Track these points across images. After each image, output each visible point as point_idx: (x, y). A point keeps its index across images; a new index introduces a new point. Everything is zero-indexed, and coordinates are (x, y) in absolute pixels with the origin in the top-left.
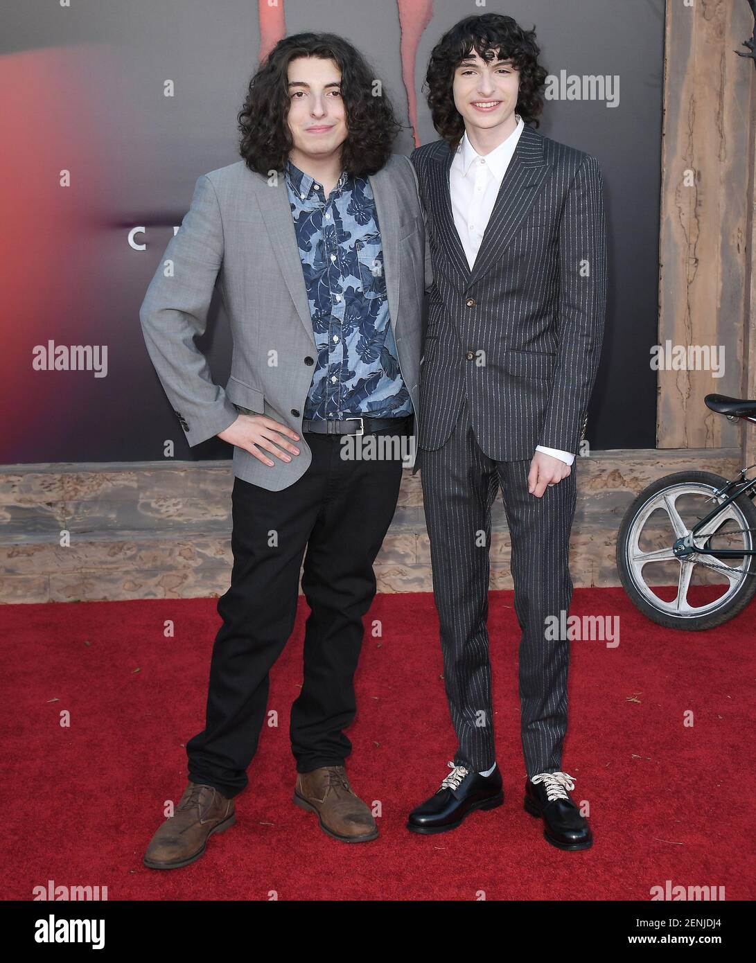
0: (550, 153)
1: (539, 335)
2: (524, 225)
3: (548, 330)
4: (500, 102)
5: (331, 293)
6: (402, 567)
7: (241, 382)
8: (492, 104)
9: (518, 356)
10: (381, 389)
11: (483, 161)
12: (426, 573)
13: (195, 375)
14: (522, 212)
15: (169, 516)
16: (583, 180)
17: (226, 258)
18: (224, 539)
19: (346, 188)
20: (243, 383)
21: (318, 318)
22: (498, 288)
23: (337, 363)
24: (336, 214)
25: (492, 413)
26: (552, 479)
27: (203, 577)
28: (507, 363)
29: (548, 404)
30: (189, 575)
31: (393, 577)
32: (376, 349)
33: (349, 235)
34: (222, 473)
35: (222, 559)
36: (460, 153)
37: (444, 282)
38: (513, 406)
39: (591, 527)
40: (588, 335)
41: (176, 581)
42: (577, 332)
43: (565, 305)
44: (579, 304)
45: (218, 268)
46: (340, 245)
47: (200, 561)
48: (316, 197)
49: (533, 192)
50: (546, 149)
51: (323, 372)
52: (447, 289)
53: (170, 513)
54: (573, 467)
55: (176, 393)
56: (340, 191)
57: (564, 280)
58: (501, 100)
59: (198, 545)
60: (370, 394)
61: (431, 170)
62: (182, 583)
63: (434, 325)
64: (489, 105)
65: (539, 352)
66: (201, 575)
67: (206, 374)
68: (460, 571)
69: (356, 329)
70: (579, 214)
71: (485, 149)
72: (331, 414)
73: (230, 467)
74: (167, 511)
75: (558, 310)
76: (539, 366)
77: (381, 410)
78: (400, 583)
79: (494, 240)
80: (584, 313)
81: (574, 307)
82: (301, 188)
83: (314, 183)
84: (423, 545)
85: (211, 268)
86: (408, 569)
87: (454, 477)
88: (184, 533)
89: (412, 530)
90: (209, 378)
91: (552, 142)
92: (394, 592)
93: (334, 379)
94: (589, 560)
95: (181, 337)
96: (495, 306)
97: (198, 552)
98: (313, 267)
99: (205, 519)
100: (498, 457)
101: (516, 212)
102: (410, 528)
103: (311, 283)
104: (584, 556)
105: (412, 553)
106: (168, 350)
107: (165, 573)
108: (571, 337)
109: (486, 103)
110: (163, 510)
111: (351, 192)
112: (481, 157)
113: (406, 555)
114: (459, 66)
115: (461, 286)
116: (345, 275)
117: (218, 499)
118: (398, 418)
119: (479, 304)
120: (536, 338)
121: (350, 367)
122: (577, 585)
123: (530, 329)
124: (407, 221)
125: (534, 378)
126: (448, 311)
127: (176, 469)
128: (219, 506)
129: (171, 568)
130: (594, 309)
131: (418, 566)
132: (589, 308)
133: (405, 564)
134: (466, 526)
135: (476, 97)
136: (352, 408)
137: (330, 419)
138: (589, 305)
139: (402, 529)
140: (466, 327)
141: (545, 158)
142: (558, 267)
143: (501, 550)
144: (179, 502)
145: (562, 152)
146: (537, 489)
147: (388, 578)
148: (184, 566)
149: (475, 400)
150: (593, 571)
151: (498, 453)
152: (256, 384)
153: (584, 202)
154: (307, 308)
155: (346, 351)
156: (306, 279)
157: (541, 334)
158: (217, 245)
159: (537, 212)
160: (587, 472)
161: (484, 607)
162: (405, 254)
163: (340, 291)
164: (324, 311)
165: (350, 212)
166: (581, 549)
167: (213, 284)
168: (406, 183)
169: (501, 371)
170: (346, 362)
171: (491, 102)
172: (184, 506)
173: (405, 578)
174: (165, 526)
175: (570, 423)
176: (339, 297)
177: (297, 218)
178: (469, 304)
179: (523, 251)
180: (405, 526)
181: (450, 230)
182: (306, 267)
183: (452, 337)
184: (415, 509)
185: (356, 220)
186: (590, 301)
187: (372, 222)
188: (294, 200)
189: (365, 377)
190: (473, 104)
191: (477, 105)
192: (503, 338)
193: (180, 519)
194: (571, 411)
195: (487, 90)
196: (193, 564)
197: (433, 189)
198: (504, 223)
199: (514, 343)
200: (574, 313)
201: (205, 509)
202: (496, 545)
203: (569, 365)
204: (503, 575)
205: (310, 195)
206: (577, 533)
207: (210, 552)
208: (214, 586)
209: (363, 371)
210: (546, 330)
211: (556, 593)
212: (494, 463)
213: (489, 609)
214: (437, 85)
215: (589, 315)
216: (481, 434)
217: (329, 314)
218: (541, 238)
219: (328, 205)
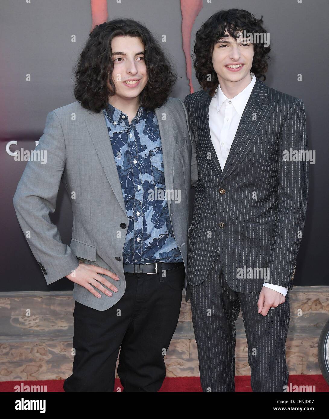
0: (273, 97)
1: (266, 212)
2: (256, 143)
3: (271, 209)
4: (243, 64)
5: (134, 184)
6: (180, 360)
7: (80, 242)
8: (239, 66)
9: (252, 226)
10: (168, 244)
11: (230, 102)
12: (195, 364)
13: (51, 238)
14: (255, 134)
15: (30, 327)
16: (294, 114)
17: (67, 163)
18: (66, 342)
19: (142, 117)
20: (82, 242)
21: (127, 201)
22: (240, 182)
23: (139, 229)
24: (136, 134)
25: (235, 261)
26: (273, 304)
27: (53, 367)
28: (245, 230)
29: (270, 255)
30: (43, 365)
31: (175, 367)
32: (163, 219)
33: (145, 148)
34: (65, 299)
35: (65, 355)
36: (215, 97)
37: (205, 178)
38: (249, 257)
39: (301, 336)
40: (296, 213)
41: (35, 369)
42: (289, 210)
43: (282, 193)
44: (290, 193)
45: (63, 169)
46: (139, 154)
47: (50, 356)
48: (123, 123)
49: (262, 122)
50: (270, 95)
51: (131, 235)
52: (207, 183)
53: (31, 325)
54: (287, 297)
55: (39, 250)
56: (138, 119)
57: (281, 177)
58: (244, 63)
59: (50, 346)
60: (161, 248)
61: (197, 108)
62: (38, 370)
63: (199, 205)
64: (237, 66)
65: (265, 223)
66: (51, 365)
67: (58, 237)
68: (216, 364)
69: (151, 207)
70: (291, 135)
71: (231, 94)
72: (136, 261)
73: (72, 295)
74: (29, 324)
75: (277, 197)
76: (265, 232)
77: (168, 258)
78: (179, 371)
79: (237, 151)
80: (294, 198)
81: (287, 194)
82: (114, 118)
83: (122, 114)
84: (194, 346)
85: (58, 169)
86: (184, 362)
87: (212, 301)
88: (40, 338)
89: (186, 336)
90: (60, 240)
91: (274, 91)
92: (175, 377)
93: (138, 239)
94: (300, 356)
95: (40, 214)
96: (238, 193)
97: (49, 350)
98: (123, 168)
99: (54, 329)
100: (239, 289)
101: (251, 134)
102: (185, 335)
103: (122, 178)
104: (297, 354)
105: (186, 352)
106: (33, 222)
107: (27, 364)
108: (286, 214)
109: (235, 65)
110: (27, 323)
111: (145, 120)
112: (229, 100)
113: (183, 353)
114: (218, 42)
115: (216, 181)
116: (143, 173)
117: (62, 316)
118: (179, 263)
119: (227, 192)
120: (263, 214)
121: (148, 232)
122: (292, 373)
123: (260, 208)
124: (179, 139)
125: (262, 239)
126: (208, 197)
127: (35, 296)
128: (62, 321)
129: (31, 360)
130: (300, 196)
131: (190, 360)
132: (297, 196)
133: (182, 359)
134: (220, 335)
135: (228, 61)
136: (149, 257)
137: (136, 264)
138: (297, 193)
139: (181, 336)
140: (219, 207)
141: (269, 100)
142: (277, 170)
143: (244, 350)
144: (37, 318)
145: (280, 96)
146: (263, 310)
147: (171, 367)
148: (40, 360)
149: (225, 254)
150: (302, 364)
151: (239, 287)
152: (92, 243)
153: (294, 128)
154: (120, 194)
155: (145, 221)
156: (119, 175)
157: (267, 212)
158: (62, 155)
159: (264, 134)
160: (297, 300)
161: (232, 387)
162: (178, 160)
163: (140, 183)
164: (130, 196)
165: (145, 133)
166: (294, 350)
167: (60, 179)
168: (180, 116)
169: (241, 235)
170: (145, 229)
171: (238, 64)
172: (41, 320)
173: (182, 367)
174: (27, 333)
175: (285, 268)
176: (139, 187)
177: (112, 136)
178: (221, 192)
179: (256, 159)
180: (183, 334)
181: (209, 146)
182: (119, 168)
183: (211, 213)
184: (189, 323)
185: (149, 138)
186: (297, 191)
187: (158, 140)
188: (110, 125)
189: (157, 237)
190: (226, 66)
191: (229, 66)
192: (243, 214)
193: (38, 329)
194: (285, 261)
195: (236, 57)
196: (46, 358)
197: (198, 120)
198: (243, 141)
199: (249, 218)
200: (287, 199)
201: (53, 322)
202: (239, 347)
203: (284, 231)
204: (245, 366)
205: (119, 122)
206: (292, 339)
207: (56, 350)
208: (59, 373)
209: (156, 234)
210: (270, 209)
211: (278, 378)
212: (236, 294)
213: (235, 388)
214: (202, 55)
215: (297, 200)
216: (228, 274)
217: (133, 198)
218: (267, 151)
219: (131, 128)
